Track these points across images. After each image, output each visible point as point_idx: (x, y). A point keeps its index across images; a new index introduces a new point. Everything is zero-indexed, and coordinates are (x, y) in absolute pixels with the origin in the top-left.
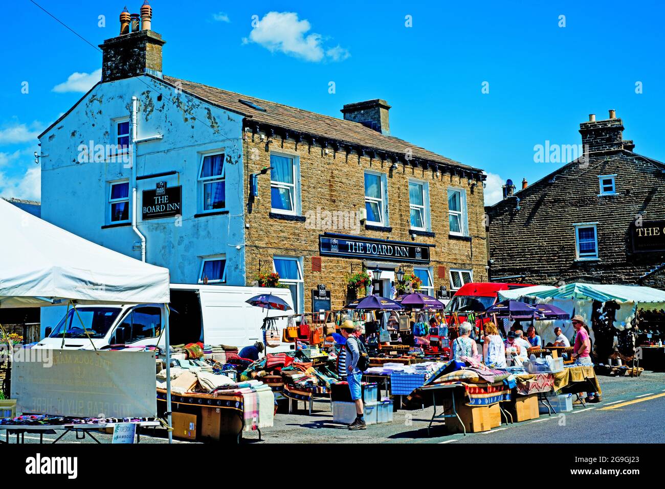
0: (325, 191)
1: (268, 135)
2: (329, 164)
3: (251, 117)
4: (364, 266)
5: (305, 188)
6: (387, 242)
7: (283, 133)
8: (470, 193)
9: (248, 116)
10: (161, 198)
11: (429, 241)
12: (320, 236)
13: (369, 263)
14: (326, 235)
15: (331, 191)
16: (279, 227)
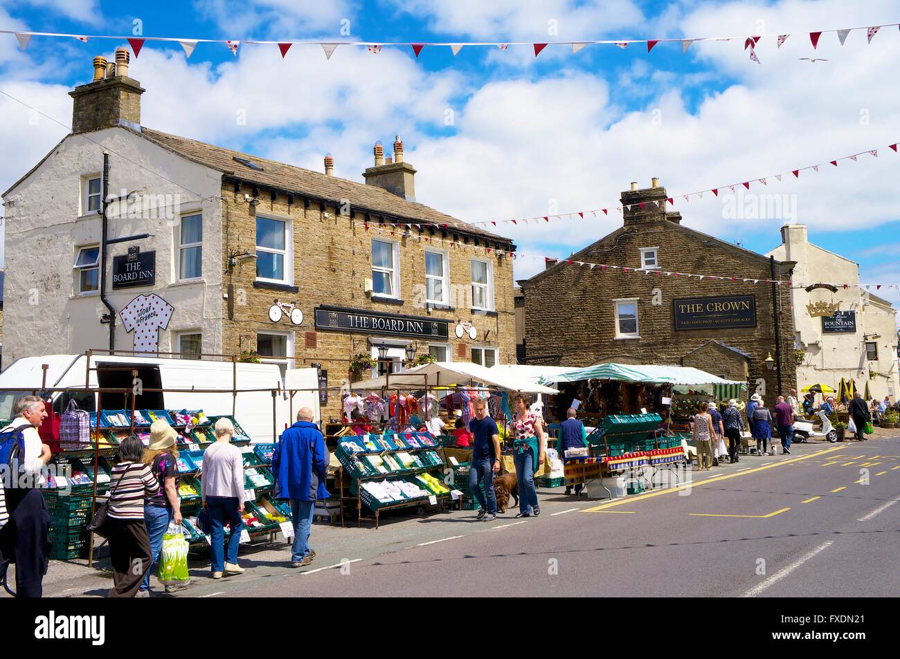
0: (324, 258)
1: (255, 194)
2: (329, 229)
3: (233, 173)
4: (368, 341)
5: (299, 255)
6: (396, 317)
7: (274, 193)
8: (497, 264)
9: (229, 173)
10: (133, 265)
11: (449, 316)
12: (316, 308)
13: (375, 339)
14: (322, 307)
15: (331, 258)
16: (265, 298)
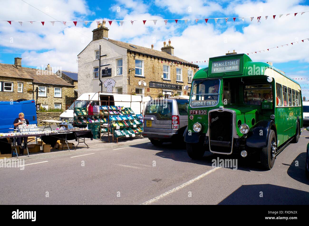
0: (151, 70)
1: (135, 54)
2: (153, 63)
3: (130, 49)
4: (162, 90)
5: (145, 69)
6: (169, 84)
7: (140, 54)
8: (194, 71)
9: (129, 49)
10: (106, 72)
11: (182, 84)
12: (149, 82)
13: (164, 90)
14: (151, 82)
15: (153, 70)
16: (137, 80)
